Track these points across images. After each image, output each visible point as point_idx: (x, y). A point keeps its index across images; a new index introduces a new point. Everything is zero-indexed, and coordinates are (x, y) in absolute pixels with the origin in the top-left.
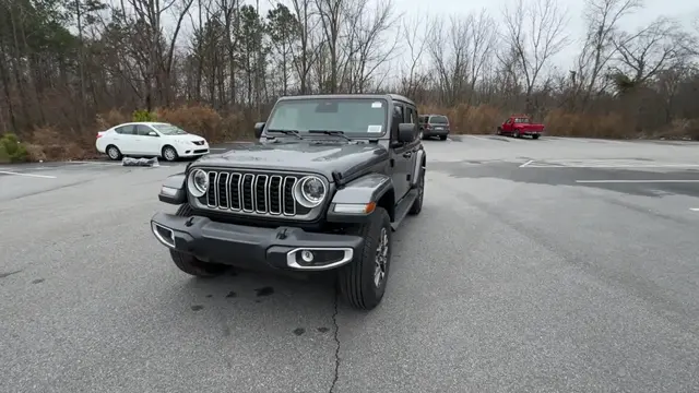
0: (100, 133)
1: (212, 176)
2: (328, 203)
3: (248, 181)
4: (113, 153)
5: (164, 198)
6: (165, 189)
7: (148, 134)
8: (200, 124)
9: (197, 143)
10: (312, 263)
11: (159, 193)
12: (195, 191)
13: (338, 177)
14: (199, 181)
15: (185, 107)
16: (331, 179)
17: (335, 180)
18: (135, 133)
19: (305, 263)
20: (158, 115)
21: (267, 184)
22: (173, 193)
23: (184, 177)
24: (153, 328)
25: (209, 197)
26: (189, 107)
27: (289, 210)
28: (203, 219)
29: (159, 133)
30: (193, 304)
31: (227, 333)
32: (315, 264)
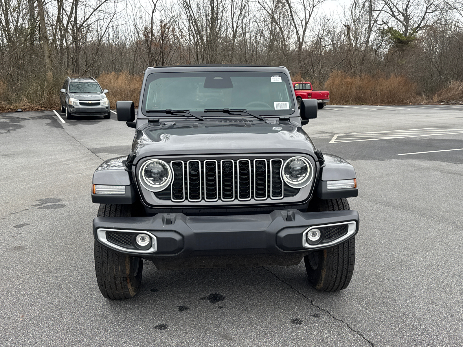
1: (177, 165)
3: (228, 167)
10: (321, 242)
17: (319, 159)
21: (251, 168)
22: (118, 190)
25: (172, 192)
27: (277, 193)
32: (324, 241)
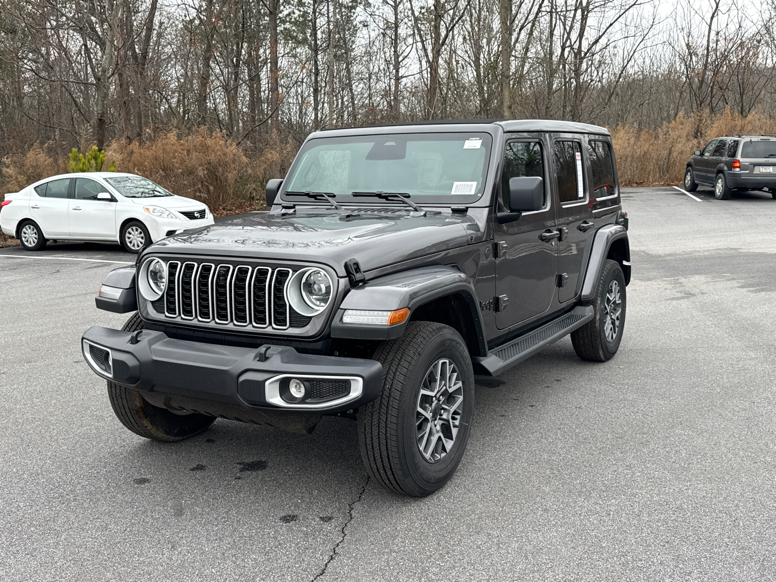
0: (8, 197)
1: (173, 267)
2: (335, 309)
3: (223, 275)
4: (30, 237)
5: (103, 304)
6: (105, 289)
7: (95, 198)
8: (201, 172)
9: (190, 215)
10: (303, 401)
11: (97, 296)
12: (149, 292)
13: (352, 269)
14: (156, 276)
15: (172, 136)
16: (343, 272)
17: (349, 274)
18: (70, 195)
19: (291, 399)
20: (118, 157)
21: (250, 279)
22: (115, 294)
23: (134, 271)
24: (75, 500)
25: (166, 302)
26: (179, 137)
27: (280, 320)
28: (155, 334)
29: (117, 195)
30: (137, 476)
31: (179, 513)
32: (307, 401)
